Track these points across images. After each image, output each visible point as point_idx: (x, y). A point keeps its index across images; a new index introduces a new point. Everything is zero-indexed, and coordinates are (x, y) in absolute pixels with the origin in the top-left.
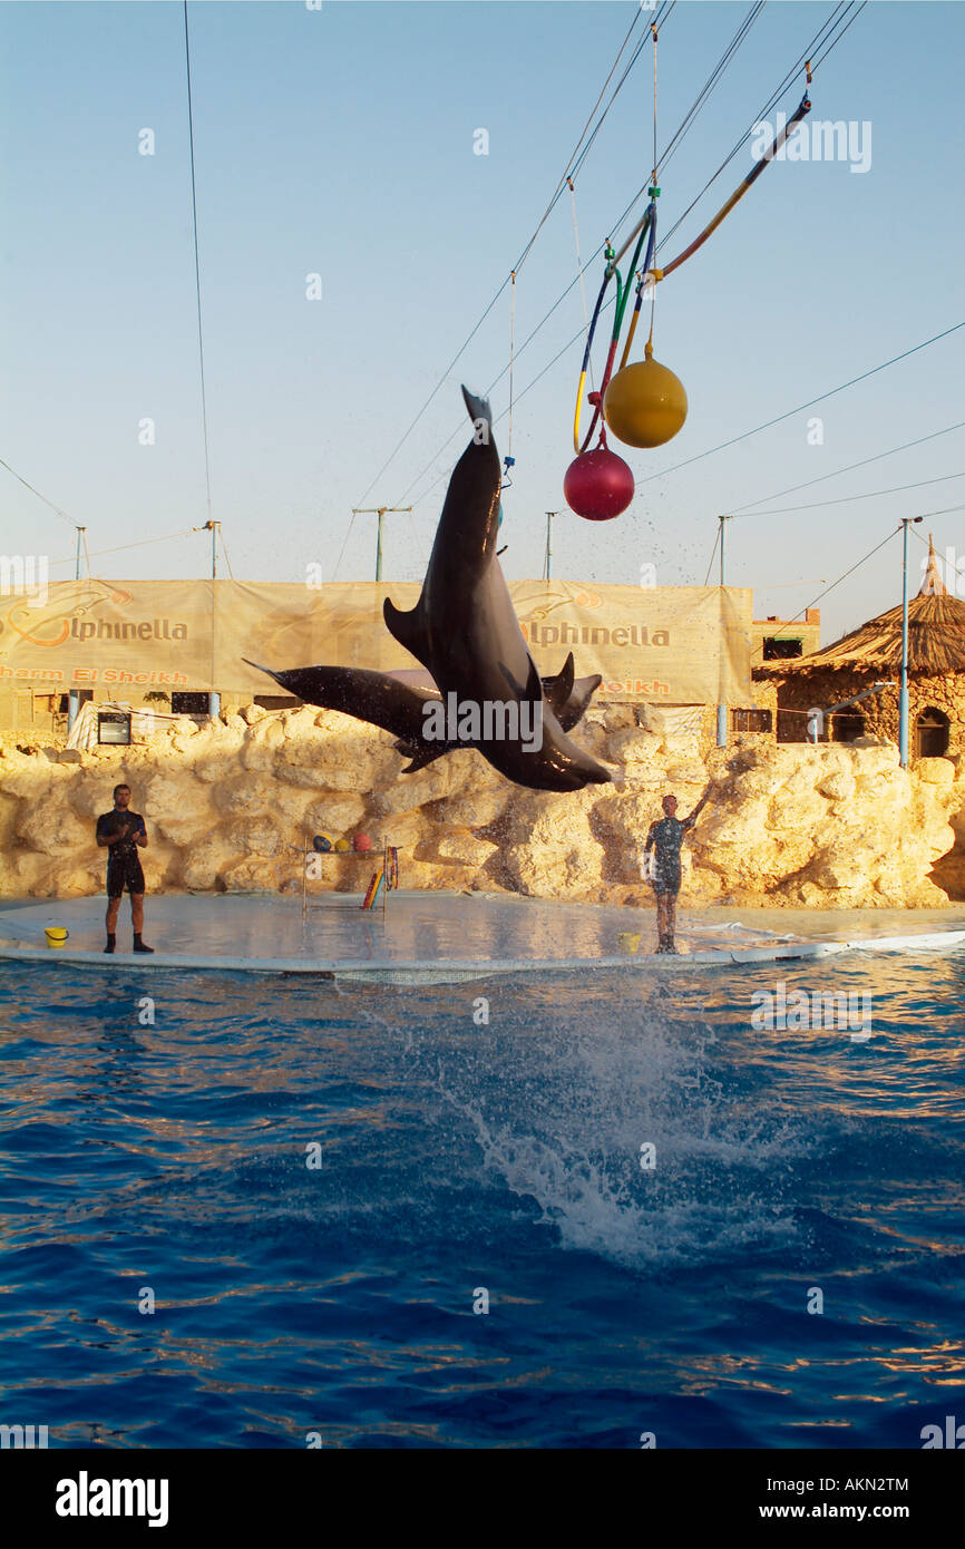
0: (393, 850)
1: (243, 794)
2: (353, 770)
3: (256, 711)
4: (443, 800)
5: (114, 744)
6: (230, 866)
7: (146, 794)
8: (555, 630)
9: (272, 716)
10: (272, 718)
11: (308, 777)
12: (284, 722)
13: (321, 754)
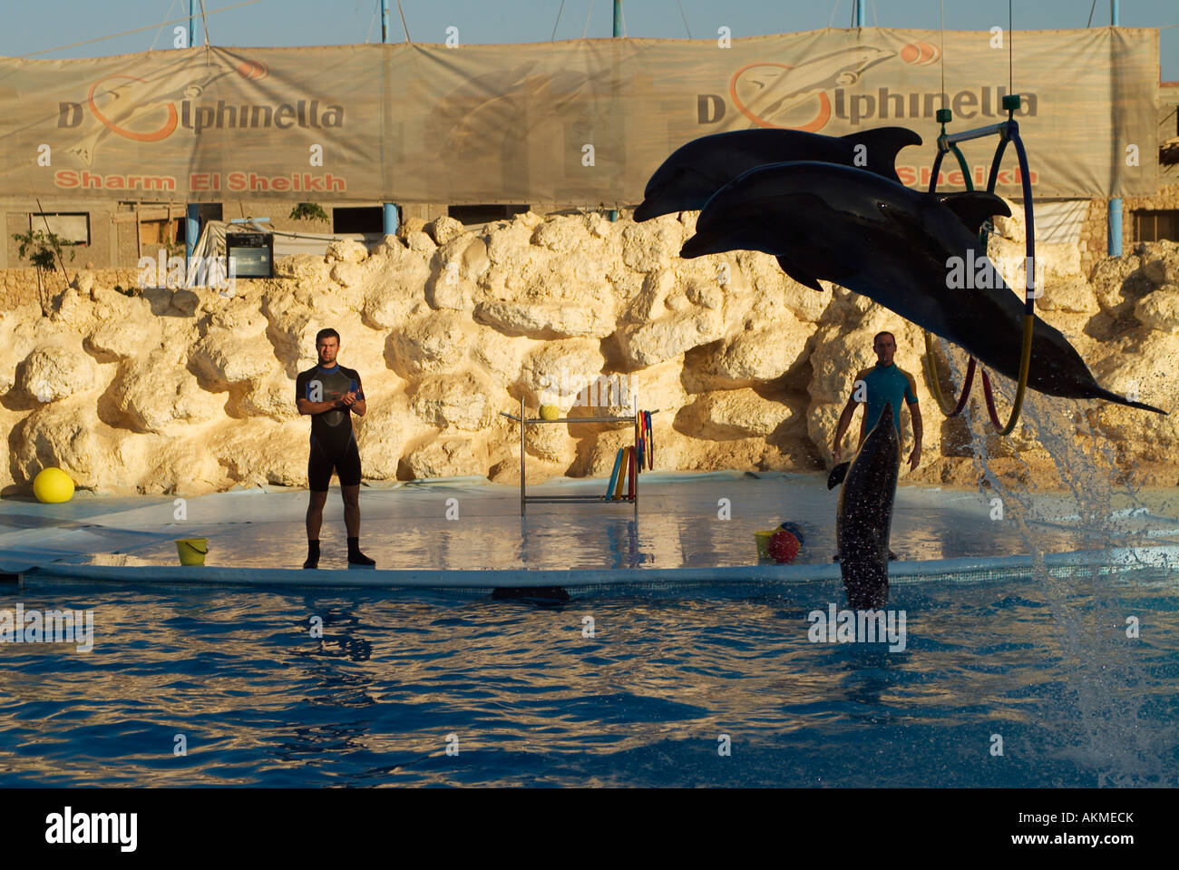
0: (646, 416)
1: (433, 344)
2: (588, 306)
3: (447, 226)
4: (716, 345)
5: (251, 277)
6: (420, 444)
7: (297, 347)
8: (870, 100)
9: (470, 233)
10: (470, 235)
11: (524, 317)
12: (488, 240)
13: (542, 283)
